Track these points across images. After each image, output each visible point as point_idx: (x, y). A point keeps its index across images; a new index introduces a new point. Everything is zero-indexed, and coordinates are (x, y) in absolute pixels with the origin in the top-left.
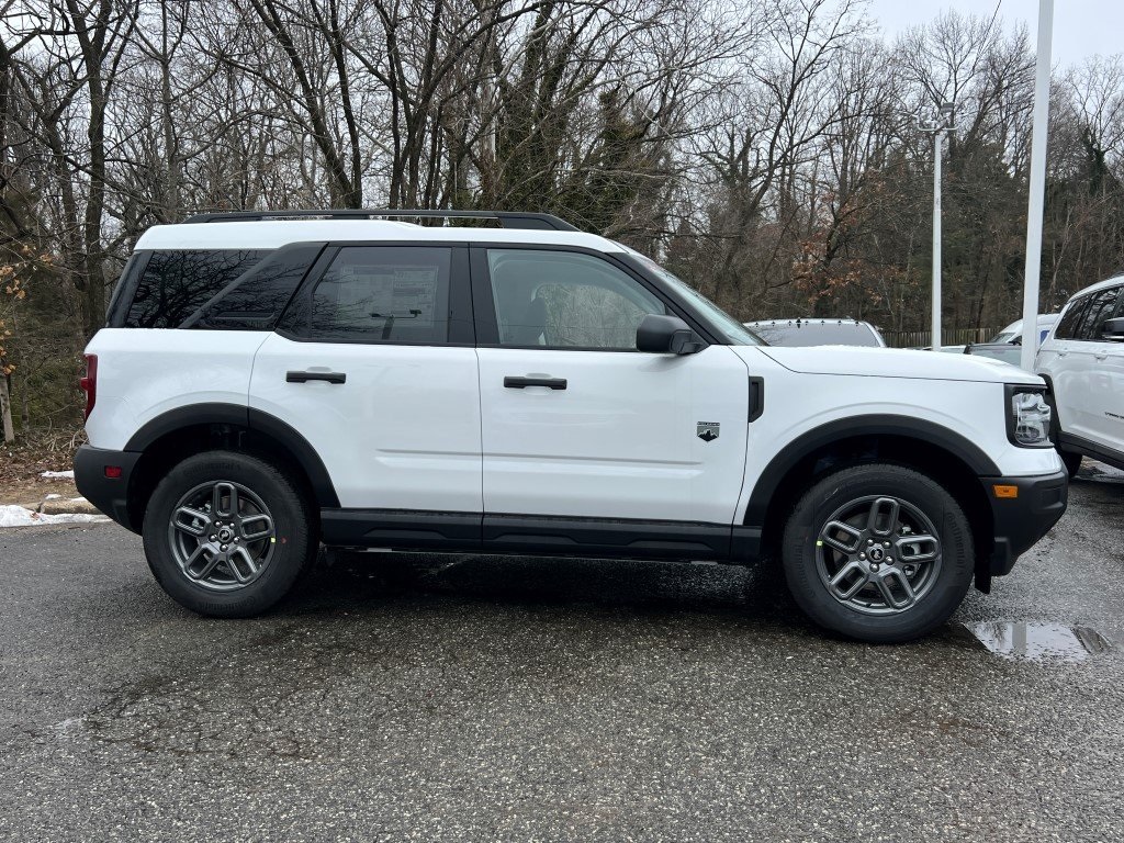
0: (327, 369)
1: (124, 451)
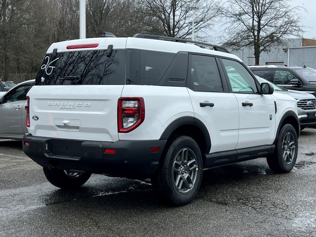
0: (208, 101)
1: (160, 139)
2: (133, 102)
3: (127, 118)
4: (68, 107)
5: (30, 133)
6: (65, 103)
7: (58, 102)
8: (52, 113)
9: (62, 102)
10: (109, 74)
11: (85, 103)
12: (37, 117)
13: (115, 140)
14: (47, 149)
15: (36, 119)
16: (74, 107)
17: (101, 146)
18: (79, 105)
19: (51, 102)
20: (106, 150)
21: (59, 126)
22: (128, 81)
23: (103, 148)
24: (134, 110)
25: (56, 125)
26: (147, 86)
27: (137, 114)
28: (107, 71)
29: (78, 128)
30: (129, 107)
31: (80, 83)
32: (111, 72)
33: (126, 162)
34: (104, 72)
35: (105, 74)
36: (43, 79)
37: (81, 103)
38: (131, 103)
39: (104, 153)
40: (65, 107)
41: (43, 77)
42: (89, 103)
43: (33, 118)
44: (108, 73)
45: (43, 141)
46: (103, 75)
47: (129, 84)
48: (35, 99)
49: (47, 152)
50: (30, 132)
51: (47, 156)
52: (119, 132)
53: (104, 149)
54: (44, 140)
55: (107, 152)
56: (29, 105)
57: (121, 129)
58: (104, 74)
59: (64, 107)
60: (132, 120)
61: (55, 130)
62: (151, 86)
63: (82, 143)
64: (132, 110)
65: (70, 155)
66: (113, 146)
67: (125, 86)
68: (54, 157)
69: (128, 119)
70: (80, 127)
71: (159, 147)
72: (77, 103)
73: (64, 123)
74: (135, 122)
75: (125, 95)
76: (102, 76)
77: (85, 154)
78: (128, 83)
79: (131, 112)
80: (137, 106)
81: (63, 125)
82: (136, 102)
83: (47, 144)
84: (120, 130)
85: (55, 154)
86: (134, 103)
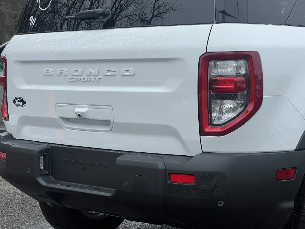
1: (295, 150)
2: (232, 63)
3: (219, 101)
4: (86, 78)
5: (10, 132)
6: (79, 68)
7: (64, 68)
8: (55, 91)
9: (73, 68)
10: (164, 13)
11: (123, 68)
12: (21, 100)
13: (195, 151)
14: (42, 168)
15: (21, 103)
16: (97, 78)
17: (161, 166)
18: (109, 74)
19: (50, 68)
20: (172, 175)
21: (67, 120)
22: (221, 15)
23: (165, 170)
24: (239, 82)
25: (60, 118)
26: (263, 26)
27: (245, 92)
28: (159, 7)
29: (107, 123)
30: (223, 76)
31: (110, 24)
32: (167, 8)
33: (221, 204)
34: (154, 10)
35: (156, 12)
36: (32, 20)
37: (113, 67)
38: (229, 67)
39: (169, 182)
40: (79, 78)
41: (32, 17)
42: (132, 68)
43: (14, 101)
44: (162, 11)
45: (34, 150)
46: (151, 15)
47: (224, 22)
48: (18, 61)
49: (42, 175)
50: (9, 130)
51: (43, 183)
52: (202, 133)
53: (169, 173)
54: (37, 148)
55: (177, 181)
56: (6, 75)
57: (206, 127)
58: (153, 13)
59: (76, 78)
60: (232, 106)
61: (59, 127)
62: (270, 27)
63: (118, 159)
64: (231, 81)
65: (92, 183)
66: (188, 166)
67: (215, 26)
68: (58, 186)
69: (223, 105)
70: (112, 121)
71: (296, 168)
72: (105, 68)
73: (76, 113)
74: (240, 110)
75: (215, 47)
76: (149, 18)
77: (125, 184)
78: (220, 20)
79: (232, 86)
80: (243, 72)
81: (75, 116)
82: (242, 62)
83: (43, 157)
84: (206, 130)
85: (59, 178)
86: (235, 64)
